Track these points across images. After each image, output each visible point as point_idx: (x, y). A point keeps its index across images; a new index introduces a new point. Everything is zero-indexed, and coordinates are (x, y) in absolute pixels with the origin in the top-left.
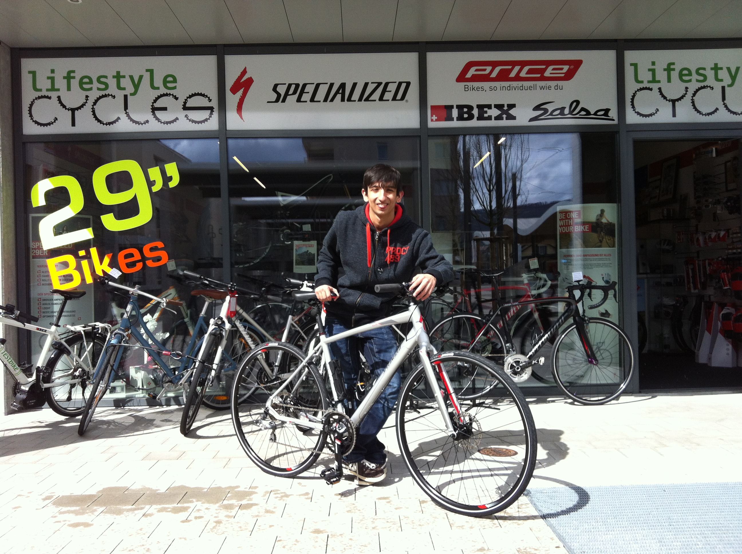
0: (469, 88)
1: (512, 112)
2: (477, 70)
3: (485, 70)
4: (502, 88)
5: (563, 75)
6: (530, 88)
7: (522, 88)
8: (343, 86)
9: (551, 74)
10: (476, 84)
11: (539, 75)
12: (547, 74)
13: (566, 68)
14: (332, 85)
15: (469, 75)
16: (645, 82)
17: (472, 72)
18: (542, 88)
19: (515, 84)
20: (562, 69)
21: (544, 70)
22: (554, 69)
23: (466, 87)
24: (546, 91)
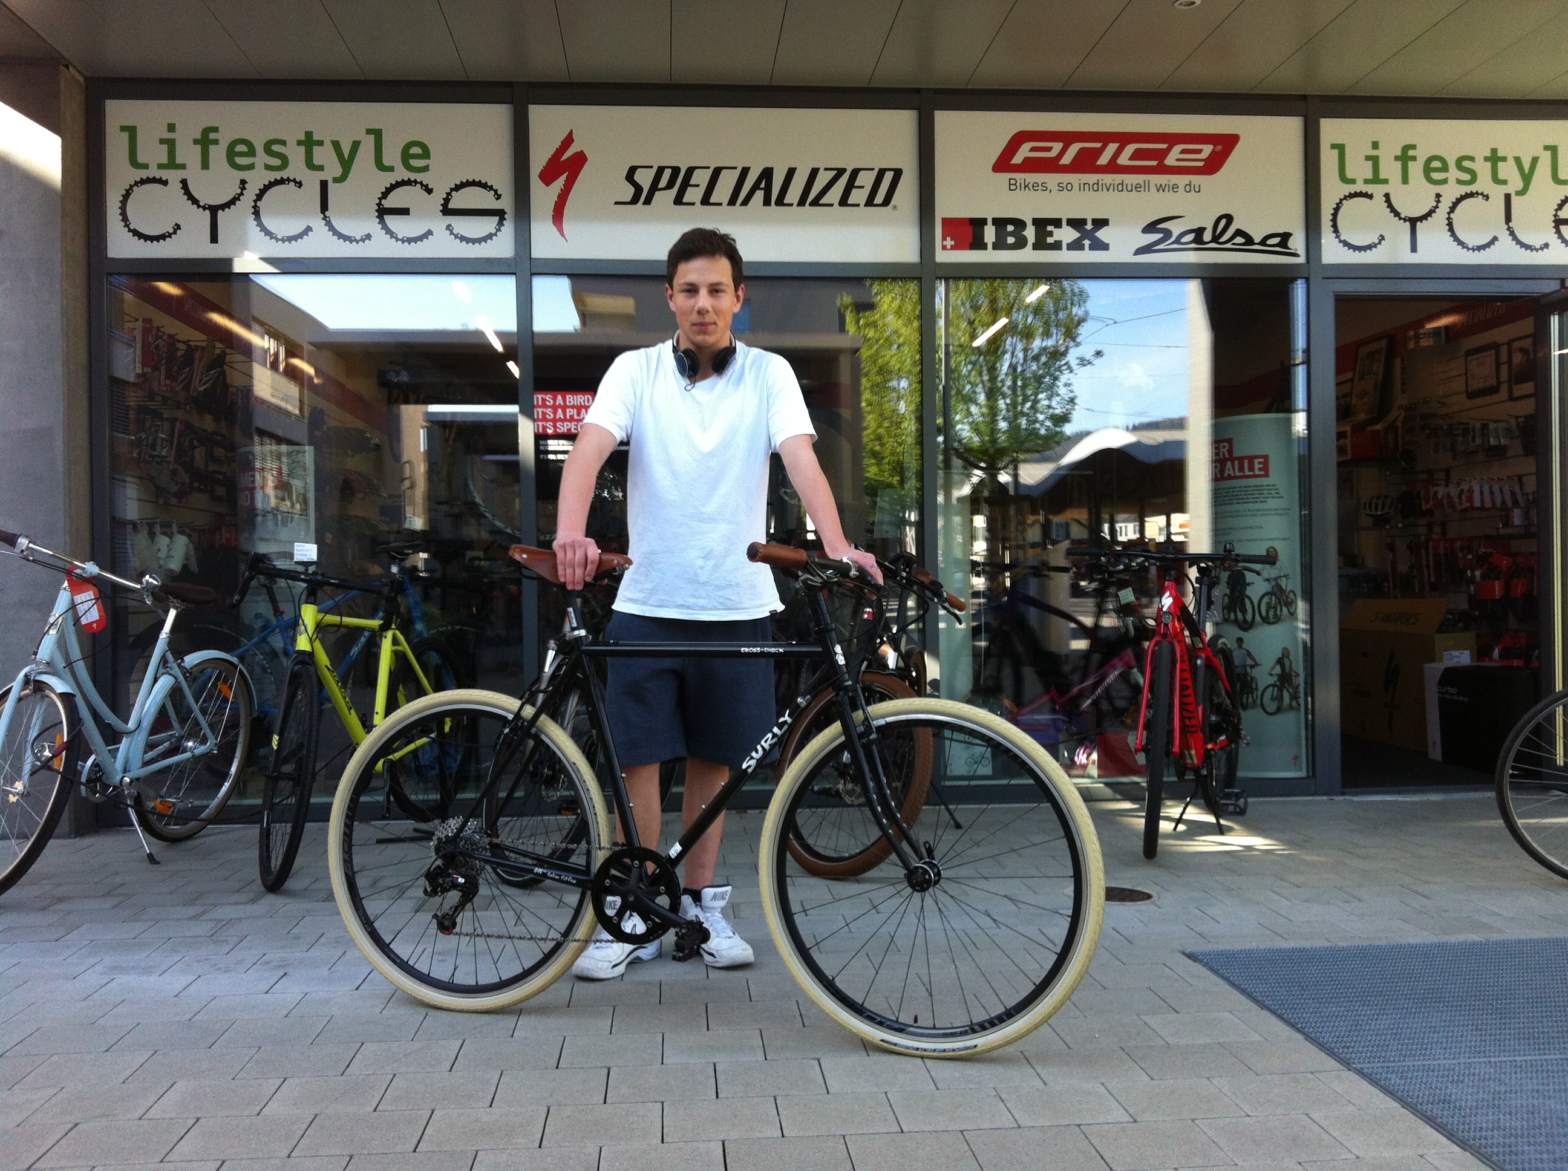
0: (1018, 184)
1: (1102, 234)
2: (1033, 149)
3: (1049, 149)
4: (1083, 186)
5: (1201, 164)
6: (1137, 187)
7: (1121, 187)
8: (767, 174)
9: (1178, 160)
10: (1031, 178)
11: (1154, 163)
12: (1170, 160)
13: (1207, 150)
14: (745, 171)
15: (1017, 159)
16: (1360, 182)
17: (1024, 152)
18: (1160, 188)
19: (1108, 178)
20: (1199, 151)
21: (1165, 153)
22: (1183, 152)
23: (1013, 182)
24: (1169, 195)
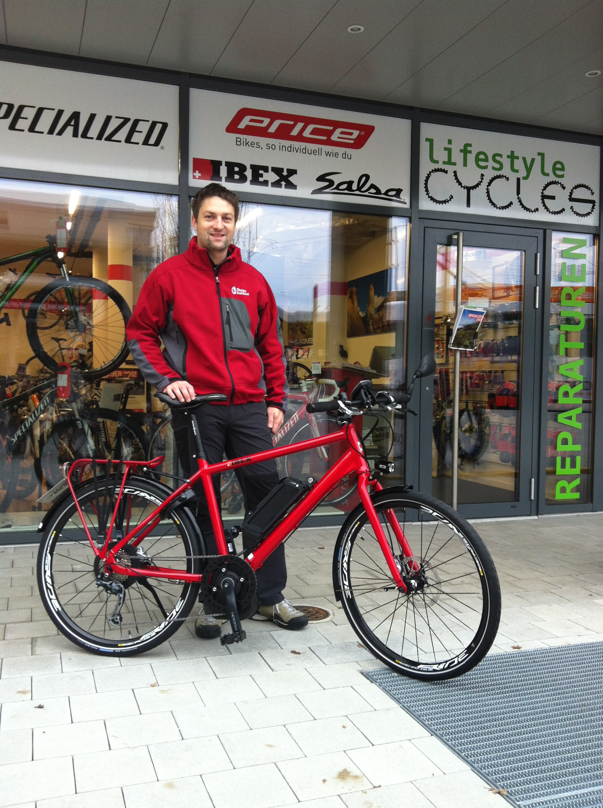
0: (242, 142)
1: (292, 179)
2: (252, 121)
3: (262, 122)
4: (282, 148)
5: (352, 142)
6: (314, 152)
7: (305, 151)
8: (76, 116)
9: (339, 138)
10: (251, 139)
11: (325, 138)
12: (334, 138)
13: (356, 133)
14: (60, 113)
15: (242, 126)
16: (441, 162)
17: (245, 122)
18: (328, 154)
19: (297, 144)
20: (351, 134)
21: (332, 132)
22: (342, 133)
23: (239, 140)
24: (332, 159)
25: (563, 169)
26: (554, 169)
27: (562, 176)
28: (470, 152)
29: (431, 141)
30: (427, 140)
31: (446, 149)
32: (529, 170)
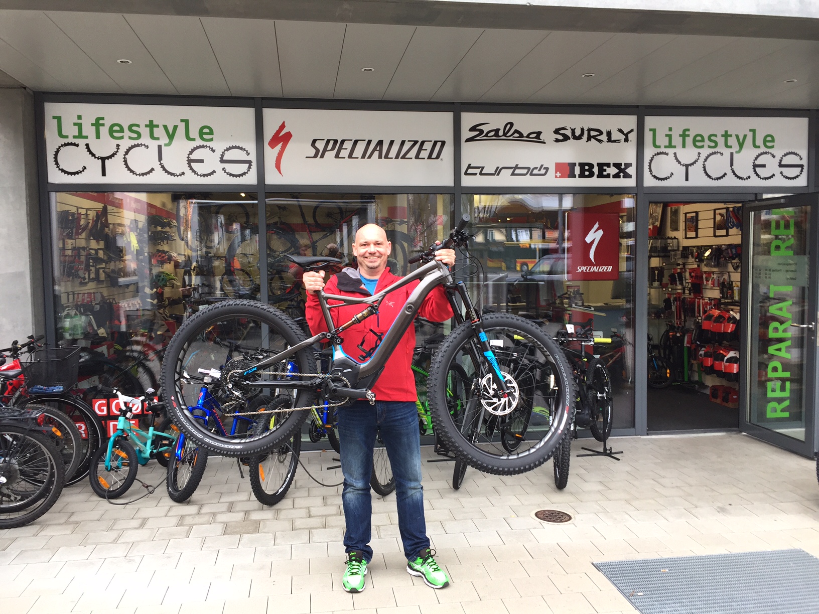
8: (380, 143)
14: (370, 142)
25: (773, 141)
26: (765, 141)
27: (772, 147)
28: (688, 136)
29: (654, 131)
30: (651, 130)
31: (667, 135)
32: (741, 145)
